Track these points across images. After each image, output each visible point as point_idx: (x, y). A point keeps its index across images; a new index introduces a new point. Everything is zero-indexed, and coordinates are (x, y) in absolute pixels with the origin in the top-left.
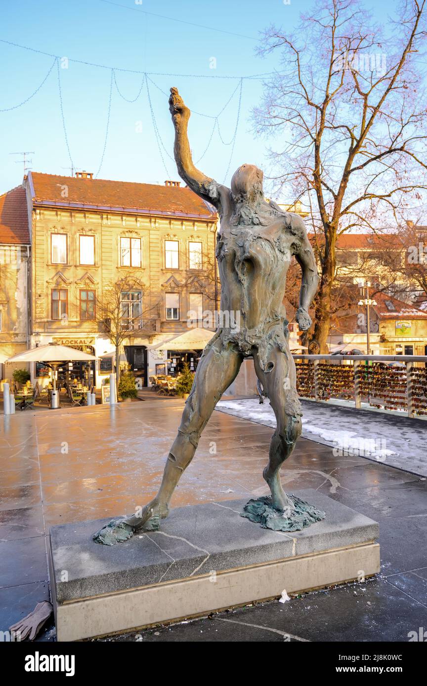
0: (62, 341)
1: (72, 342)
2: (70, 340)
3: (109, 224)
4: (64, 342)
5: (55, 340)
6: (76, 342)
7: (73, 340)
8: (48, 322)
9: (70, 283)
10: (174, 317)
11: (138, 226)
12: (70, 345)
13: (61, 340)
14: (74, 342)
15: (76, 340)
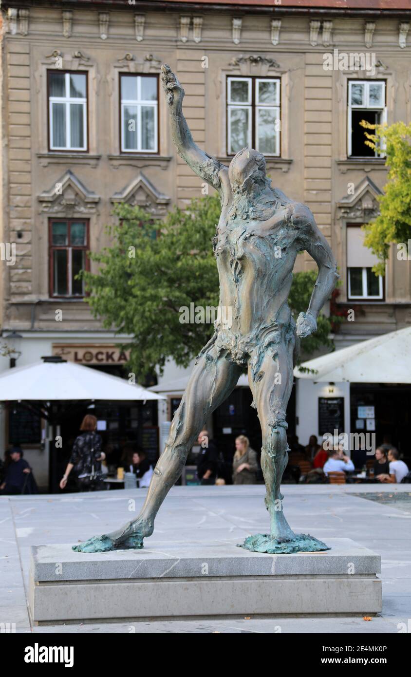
0: (76, 354)
1: (100, 357)
2: (94, 351)
3: (197, 40)
4: (80, 356)
5: (58, 351)
6: (109, 356)
7: (104, 351)
8: (40, 303)
9: (96, 203)
10: (370, 294)
11: (275, 43)
12: (94, 362)
13: (73, 351)
14: (104, 357)
15: (110, 351)
